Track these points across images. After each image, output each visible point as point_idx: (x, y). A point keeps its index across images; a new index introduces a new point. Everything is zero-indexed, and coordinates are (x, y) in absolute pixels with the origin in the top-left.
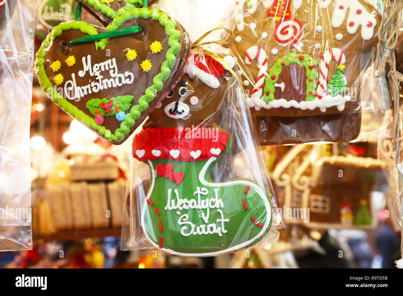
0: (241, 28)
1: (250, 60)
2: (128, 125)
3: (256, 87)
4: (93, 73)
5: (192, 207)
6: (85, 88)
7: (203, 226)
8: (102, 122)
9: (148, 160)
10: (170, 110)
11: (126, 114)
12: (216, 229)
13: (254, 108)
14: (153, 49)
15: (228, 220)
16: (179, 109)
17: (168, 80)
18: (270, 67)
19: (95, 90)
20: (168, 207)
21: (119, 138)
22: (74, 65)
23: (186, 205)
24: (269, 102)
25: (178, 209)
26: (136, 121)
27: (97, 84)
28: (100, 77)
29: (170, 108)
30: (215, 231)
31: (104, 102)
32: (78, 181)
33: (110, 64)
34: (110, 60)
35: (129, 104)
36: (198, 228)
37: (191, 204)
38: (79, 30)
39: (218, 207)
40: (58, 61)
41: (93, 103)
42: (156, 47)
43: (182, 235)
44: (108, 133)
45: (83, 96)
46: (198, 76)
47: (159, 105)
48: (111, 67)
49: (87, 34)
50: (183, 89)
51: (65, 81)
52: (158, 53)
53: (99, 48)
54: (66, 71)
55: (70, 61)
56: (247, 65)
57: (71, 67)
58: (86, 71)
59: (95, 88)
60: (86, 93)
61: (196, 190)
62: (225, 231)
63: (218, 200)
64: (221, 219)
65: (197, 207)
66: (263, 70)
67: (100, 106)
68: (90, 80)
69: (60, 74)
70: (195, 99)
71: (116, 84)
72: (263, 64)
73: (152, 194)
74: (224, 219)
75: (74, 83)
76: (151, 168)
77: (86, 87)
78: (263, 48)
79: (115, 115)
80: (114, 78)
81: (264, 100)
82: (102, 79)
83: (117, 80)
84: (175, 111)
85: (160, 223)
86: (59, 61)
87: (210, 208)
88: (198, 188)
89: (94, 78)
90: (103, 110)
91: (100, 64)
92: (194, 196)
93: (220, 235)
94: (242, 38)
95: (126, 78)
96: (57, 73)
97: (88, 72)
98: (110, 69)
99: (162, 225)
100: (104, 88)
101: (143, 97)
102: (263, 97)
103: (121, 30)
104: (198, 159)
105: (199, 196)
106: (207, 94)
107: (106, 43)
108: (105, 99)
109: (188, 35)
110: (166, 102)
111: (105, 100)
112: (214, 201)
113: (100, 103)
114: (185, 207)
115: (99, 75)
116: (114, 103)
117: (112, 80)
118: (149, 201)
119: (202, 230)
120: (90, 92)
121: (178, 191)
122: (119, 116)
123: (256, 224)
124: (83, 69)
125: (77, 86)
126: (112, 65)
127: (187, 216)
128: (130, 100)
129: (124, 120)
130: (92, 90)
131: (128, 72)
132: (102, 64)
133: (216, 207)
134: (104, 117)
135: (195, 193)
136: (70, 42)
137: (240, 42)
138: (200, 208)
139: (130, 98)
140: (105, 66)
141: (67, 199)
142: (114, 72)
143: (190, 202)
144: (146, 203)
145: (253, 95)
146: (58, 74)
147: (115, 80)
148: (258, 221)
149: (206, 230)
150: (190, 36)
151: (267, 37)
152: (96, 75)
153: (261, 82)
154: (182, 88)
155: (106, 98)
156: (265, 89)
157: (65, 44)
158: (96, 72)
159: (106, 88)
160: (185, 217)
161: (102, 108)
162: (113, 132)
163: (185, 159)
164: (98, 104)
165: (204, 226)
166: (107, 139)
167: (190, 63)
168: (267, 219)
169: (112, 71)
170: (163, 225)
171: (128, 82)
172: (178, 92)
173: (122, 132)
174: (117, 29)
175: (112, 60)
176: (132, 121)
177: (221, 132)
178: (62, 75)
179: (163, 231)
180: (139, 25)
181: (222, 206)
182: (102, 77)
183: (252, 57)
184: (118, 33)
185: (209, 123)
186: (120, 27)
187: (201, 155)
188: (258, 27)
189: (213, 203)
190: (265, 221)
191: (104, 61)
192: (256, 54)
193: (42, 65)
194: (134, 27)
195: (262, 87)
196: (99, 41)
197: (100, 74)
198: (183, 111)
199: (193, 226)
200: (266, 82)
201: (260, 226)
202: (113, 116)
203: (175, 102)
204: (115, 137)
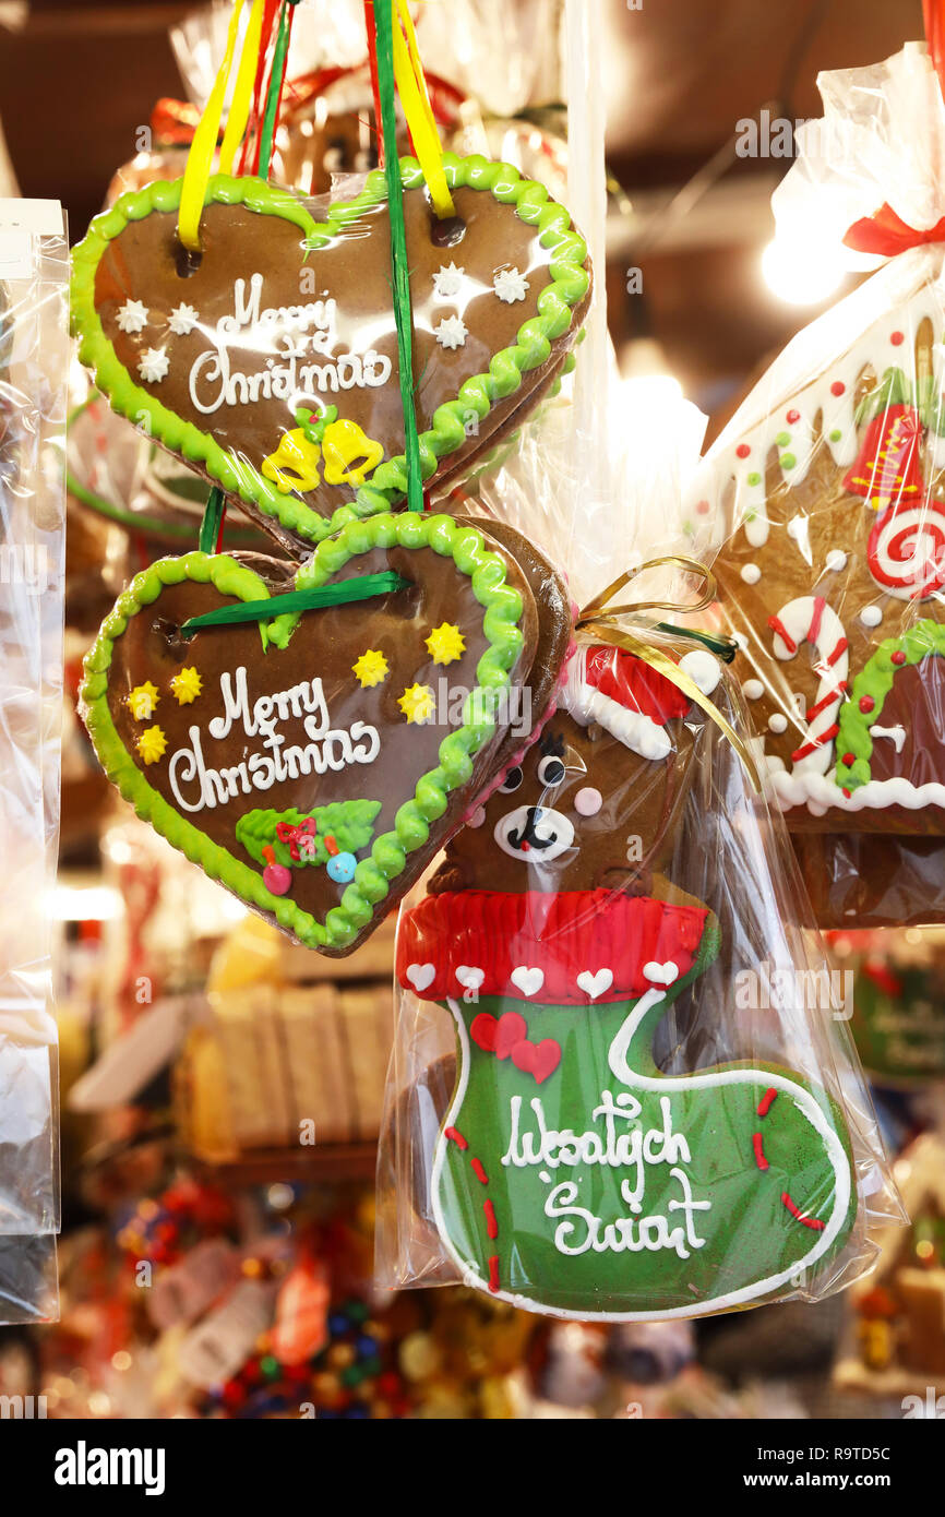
0: (758, 534)
1: (790, 645)
2: (364, 896)
3: (810, 736)
4: (255, 725)
5: (589, 1160)
6: (230, 774)
7: (624, 1224)
8: (284, 889)
9: (448, 998)
10: (512, 835)
11: (358, 860)
12: (669, 1235)
13: (805, 806)
14: (434, 651)
15: (704, 1205)
16: (541, 833)
17: (485, 750)
18: (855, 669)
19: (263, 784)
20: (511, 1157)
21: (339, 938)
22: (196, 698)
23: (567, 1150)
24: (853, 790)
25: (543, 1165)
26: (390, 883)
27: (266, 761)
28: (275, 740)
29: (513, 829)
30: (664, 1241)
31: (289, 823)
32: (308, 983)
33: (306, 698)
34: (305, 685)
35: (368, 828)
36: (609, 1230)
37: (585, 1148)
38: (210, 584)
39: (672, 1159)
40: (148, 685)
41: (258, 823)
42: (445, 643)
43: (561, 1253)
44: (305, 923)
45: (224, 799)
46: (602, 721)
47: (477, 818)
48: (309, 707)
49: (234, 598)
50: (552, 765)
51: (170, 750)
52: (454, 662)
53: (272, 645)
54: (172, 716)
55: (183, 686)
56: (779, 662)
57: (187, 704)
58: (234, 720)
59: (261, 773)
60: (233, 790)
61: (600, 1102)
62: (697, 1243)
63: (672, 1135)
64: (684, 1201)
65: (603, 1160)
66: (832, 678)
67: (276, 834)
68: (246, 749)
69: (156, 728)
70: (592, 798)
71: (326, 762)
72: (833, 660)
73: (462, 1110)
74: (693, 1200)
75: (196, 757)
76: (456, 1024)
77: (234, 771)
78: (831, 604)
79: (324, 865)
80: (320, 744)
81: (837, 783)
82: (282, 747)
83: (328, 748)
84: (527, 838)
85: (491, 1206)
86: (154, 685)
87: (646, 1163)
88: (607, 1095)
89: (257, 744)
90: (288, 847)
91: (276, 697)
92: (594, 1120)
93: (683, 1253)
94: (761, 569)
95: (354, 744)
96: (146, 724)
97: (238, 723)
98: (305, 714)
99: (494, 1217)
100: (288, 775)
101: (410, 804)
102: (833, 772)
103: (336, 588)
104: (604, 999)
105: (610, 1122)
106: (631, 781)
107: (293, 628)
108: (291, 812)
109: (561, 588)
110: (499, 807)
111: (293, 816)
112: (658, 1140)
113: (275, 825)
114: (566, 1157)
115: (271, 733)
116: (321, 825)
117: (312, 748)
118: (452, 1134)
119: (622, 1238)
120: (247, 788)
121: (543, 1104)
122: (337, 868)
123: (801, 1217)
124: (223, 715)
125: (208, 767)
126: (311, 700)
127: (574, 1190)
128: (371, 815)
129: (353, 881)
130: (251, 782)
131: (361, 723)
132: (281, 698)
133: (665, 1161)
134: (292, 869)
135: (596, 1113)
136: (185, 624)
137: (755, 584)
138: (615, 1162)
139: (367, 808)
140: (289, 704)
141: (272, 1047)
142: (318, 725)
143: (582, 1143)
144: (442, 1143)
145: (798, 765)
146: (150, 727)
147: (321, 749)
148: (807, 1208)
149: (636, 1238)
150: (568, 589)
151: (847, 566)
152: (262, 732)
153: (825, 720)
154: (548, 760)
155: (295, 810)
156: (839, 746)
157: (170, 629)
158: (263, 723)
159: (294, 774)
160: (565, 1193)
161: (284, 843)
162: (320, 920)
163: (561, 995)
164: (270, 829)
165: (630, 1221)
166: (305, 940)
167: (571, 679)
168: (837, 1202)
169: (310, 721)
170: (500, 1215)
171: (360, 755)
172: (536, 772)
173: (348, 919)
174: (326, 583)
175: (311, 683)
176: (379, 885)
177: (682, 905)
178: (161, 730)
179: (500, 1235)
180: (393, 570)
181: (686, 1157)
182: (280, 739)
183: (797, 636)
184: (329, 598)
185: (639, 877)
186: (336, 576)
187: (613, 984)
188: (815, 531)
189: (656, 1147)
190: (830, 1210)
191: (286, 688)
192: (807, 625)
193: (101, 696)
194: (376, 578)
195: (831, 735)
196: (271, 621)
197: (277, 730)
198: (554, 837)
199: (593, 1222)
200: (842, 721)
201: (815, 1227)
202: (317, 868)
203: (525, 808)
204: (325, 936)
